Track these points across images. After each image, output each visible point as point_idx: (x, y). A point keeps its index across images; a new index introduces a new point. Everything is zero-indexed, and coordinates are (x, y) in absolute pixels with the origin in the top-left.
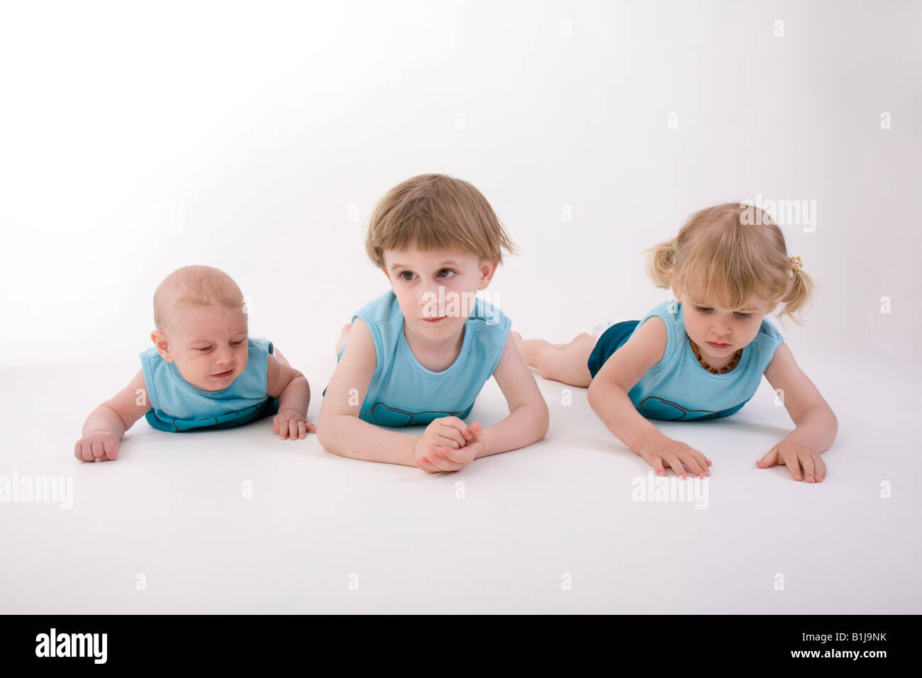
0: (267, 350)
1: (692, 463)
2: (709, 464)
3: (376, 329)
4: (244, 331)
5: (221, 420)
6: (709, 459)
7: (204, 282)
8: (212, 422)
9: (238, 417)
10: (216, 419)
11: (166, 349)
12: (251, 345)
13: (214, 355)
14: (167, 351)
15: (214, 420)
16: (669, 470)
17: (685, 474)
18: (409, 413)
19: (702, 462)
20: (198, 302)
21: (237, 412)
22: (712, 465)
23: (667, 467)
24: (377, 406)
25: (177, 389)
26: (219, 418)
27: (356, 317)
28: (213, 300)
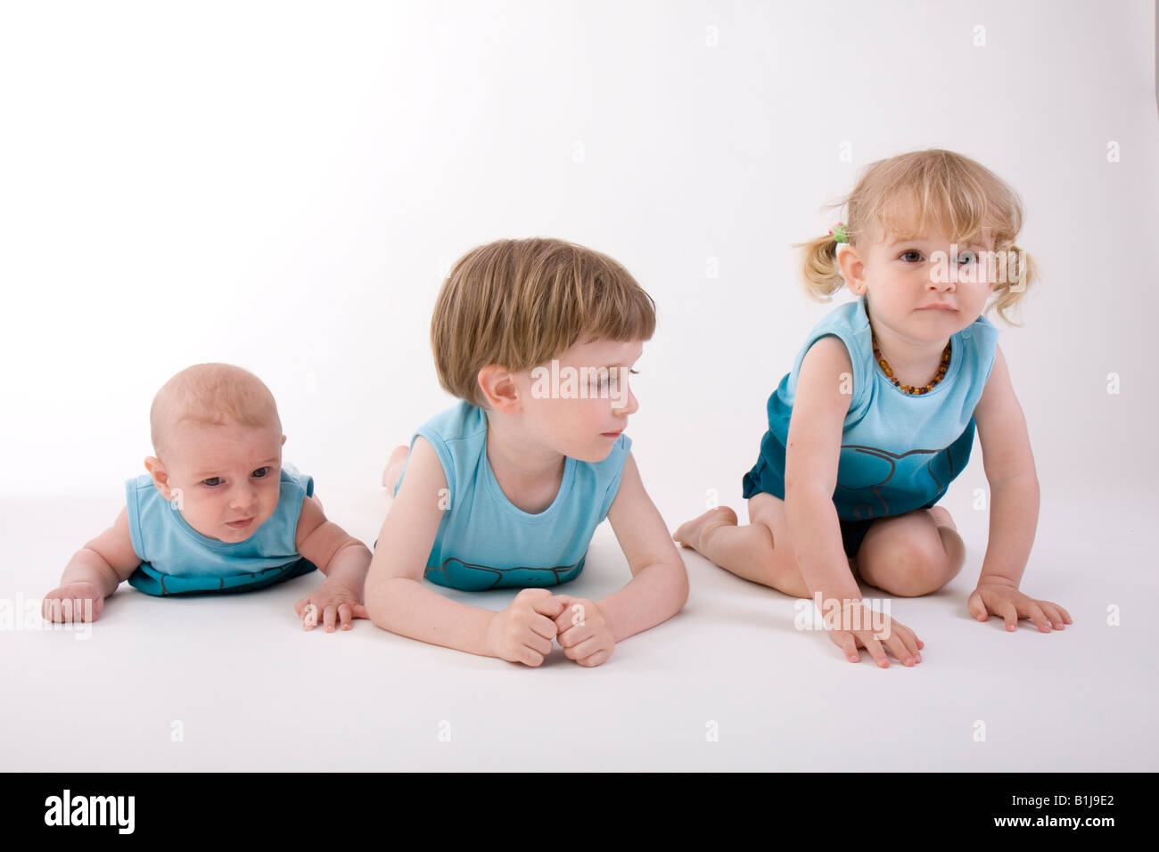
0: (305, 489)
1: (896, 646)
2: (920, 645)
3: (444, 450)
4: (276, 459)
5: (229, 583)
6: (921, 638)
7: (219, 390)
8: (215, 584)
9: (253, 581)
10: (222, 580)
11: (164, 482)
12: (285, 478)
13: (228, 495)
14: (167, 486)
15: (218, 581)
16: (863, 653)
17: (885, 660)
18: (495, 570)
19: (911, 643)
20: (208, 422)
21: (253, 574)
22: (925, 645)
23: (862, 648)
24: (450, 562)
25: (173, 537)
26: (226, 580)
27: (418, 436)
28: (227, 418)
